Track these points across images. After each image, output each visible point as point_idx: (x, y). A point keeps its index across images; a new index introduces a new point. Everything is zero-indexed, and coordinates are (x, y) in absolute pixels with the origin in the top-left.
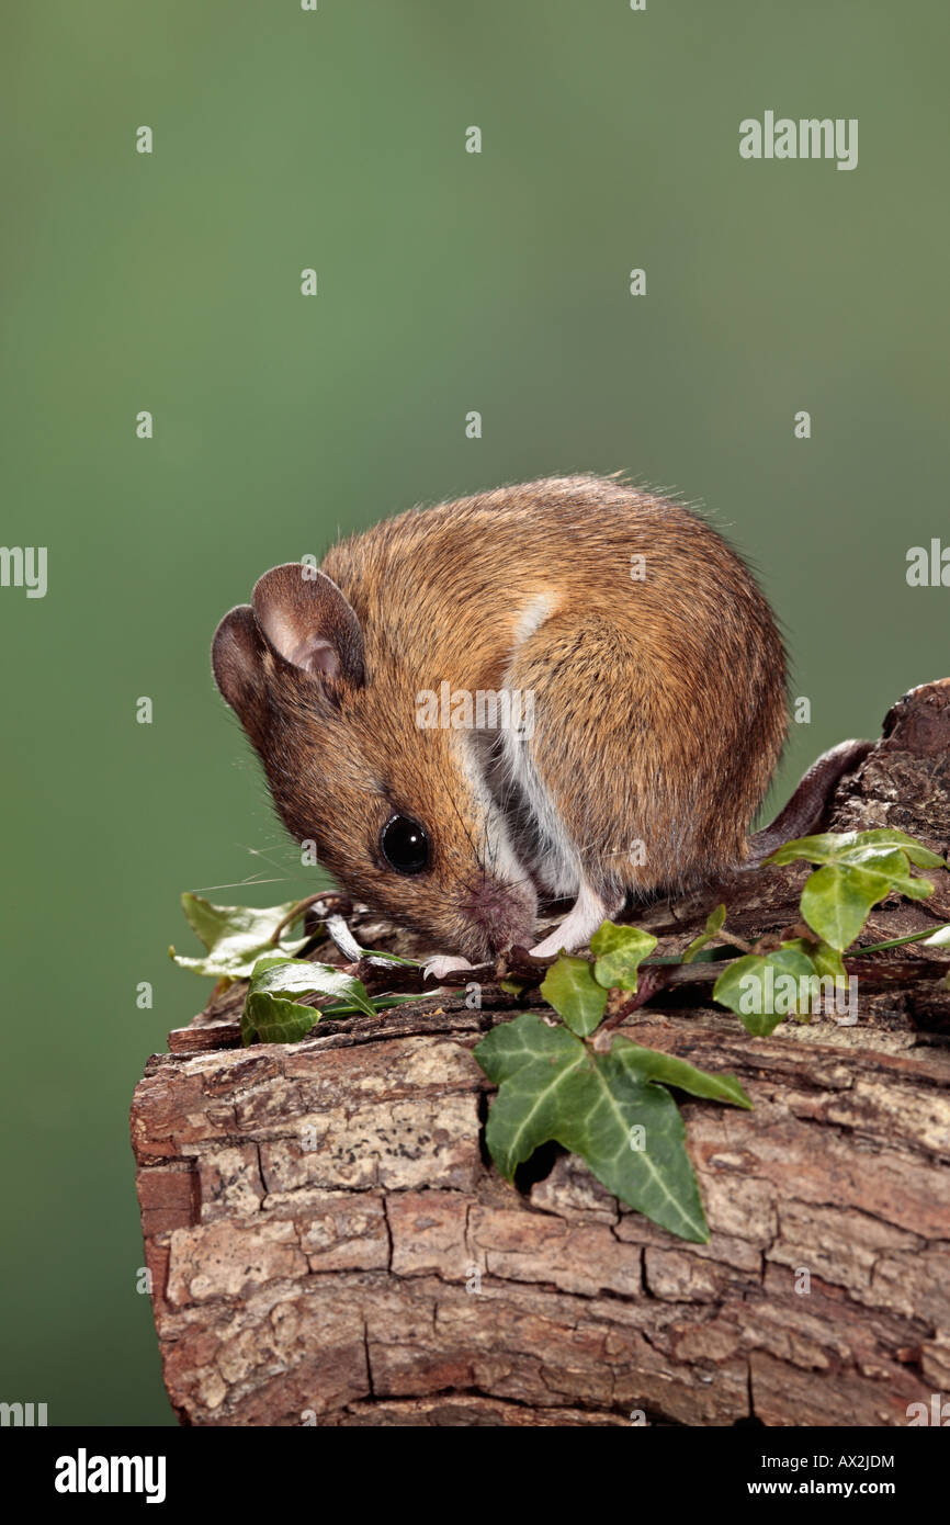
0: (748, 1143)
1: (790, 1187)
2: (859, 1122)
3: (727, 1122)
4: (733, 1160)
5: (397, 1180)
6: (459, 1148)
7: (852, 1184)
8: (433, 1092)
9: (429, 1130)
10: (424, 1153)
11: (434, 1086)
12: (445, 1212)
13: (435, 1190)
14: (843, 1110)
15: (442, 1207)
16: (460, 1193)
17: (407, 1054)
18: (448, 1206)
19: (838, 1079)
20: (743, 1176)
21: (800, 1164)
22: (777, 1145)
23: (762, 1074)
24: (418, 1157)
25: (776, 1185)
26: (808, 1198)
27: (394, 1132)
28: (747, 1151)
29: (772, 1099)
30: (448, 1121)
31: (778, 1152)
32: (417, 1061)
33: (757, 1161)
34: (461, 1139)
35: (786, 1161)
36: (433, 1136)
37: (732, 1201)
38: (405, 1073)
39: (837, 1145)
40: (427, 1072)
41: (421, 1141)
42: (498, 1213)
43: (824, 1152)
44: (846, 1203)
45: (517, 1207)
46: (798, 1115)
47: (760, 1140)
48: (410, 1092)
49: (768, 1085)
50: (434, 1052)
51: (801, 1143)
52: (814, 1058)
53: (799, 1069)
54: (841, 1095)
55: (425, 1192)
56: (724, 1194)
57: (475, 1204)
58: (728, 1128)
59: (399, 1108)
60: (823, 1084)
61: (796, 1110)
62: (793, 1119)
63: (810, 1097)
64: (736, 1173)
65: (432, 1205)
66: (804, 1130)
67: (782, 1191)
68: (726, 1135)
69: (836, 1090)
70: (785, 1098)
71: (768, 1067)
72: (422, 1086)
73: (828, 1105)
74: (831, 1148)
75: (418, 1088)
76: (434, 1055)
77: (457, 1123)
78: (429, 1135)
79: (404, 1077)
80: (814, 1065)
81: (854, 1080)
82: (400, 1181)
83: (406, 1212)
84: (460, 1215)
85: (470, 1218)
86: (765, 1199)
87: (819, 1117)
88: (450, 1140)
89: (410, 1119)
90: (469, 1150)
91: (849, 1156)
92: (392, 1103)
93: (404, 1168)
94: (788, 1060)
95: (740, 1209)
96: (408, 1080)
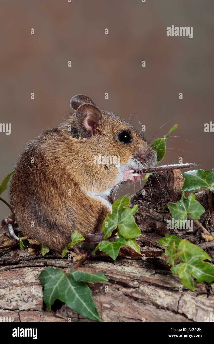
0: (112, 302)
1: (122, 313)
2: (140, 297)
3: (106, 296)
4: (108, 306)
5: (22, 308)
6: (38, 300)
7: (138, 313)
8: (32, 284)
9: (31, 295)
10: (29, 301)
11: (32, 283)
12: (34, 317)
13: (32, 310)
14: (136, 294)
15: (34, 315)
16: (38, 312)
17: (25, 273)
18: (35, 315)
19: (135, 285)
20: (110, 310)
21: (125, 308)
22: (119, 302)
23: (116, 282)
24: (28, 302)
25: (119, 313)
26: (127, 317)
27: (22, 295)
28: (112, 304)
29: (118, 289)
30: (35, 292)
31: (120, 304)
32: (27, 276)
33: (114, 306)
34: (39, 298)
35: (121, 307)
36: (32, 296)
37: (108, 316)
38: (24, 279)
39: (135, 303)
40: (30, 278)
41: (29, 297)
42: (48, 317)
43: (131, 305)
44: (137, 318)
45: (52, 315)
46: (125, 294)
47: (115, 301)
48: (26, 284)
49: (117, 285)
50: (32, 273)
51: (125, 302)
52: (129, 278)
53: (125, 282)
54: (136, 289)
55: (29, 311)
56: (105, 315)
57: (42, 315)
58: (107, 297)
59: (23, 288)
60: (131, 286)
61: (124, 293)
62: (124, 295)
63: (128, 289)
64: (109, 309)
65: (31, 315)
66: (126, 299)
67: (120, 314)
68: (106, 299)
69: (134, 288)
70: (121, 289)
71: (117, 281)
72: (29, 283)
73: (132, 292)
74: (133, 304)
75: (28, 283)
76: (32, 274)
77: (37, 293)
78: (30, 296)
79: (24, 280)
80: (129, 280)
81: (139, 285)
82: (23, 308)
83: (24, 317)
84: (38, 317)
85: (41, 318)
86: (116, 316)
87: (130, 295)
88: (36, 298)
89: (26, 291)
90: (40, 301)
91: (138, 306)
92: (21, 287)
93: (24, 305)
94: (122, 279)
95: (109, 319)
96: (25, 281)
